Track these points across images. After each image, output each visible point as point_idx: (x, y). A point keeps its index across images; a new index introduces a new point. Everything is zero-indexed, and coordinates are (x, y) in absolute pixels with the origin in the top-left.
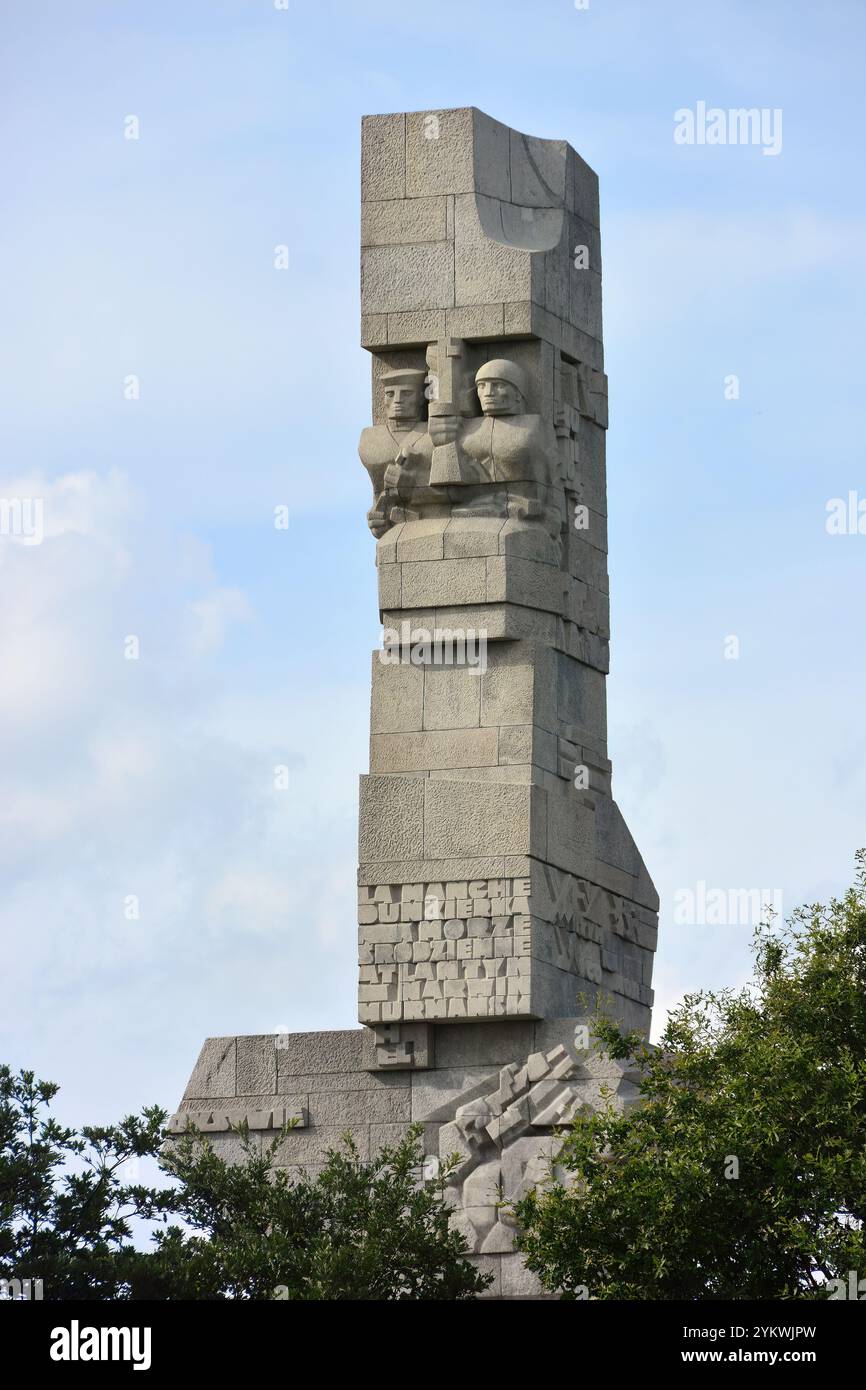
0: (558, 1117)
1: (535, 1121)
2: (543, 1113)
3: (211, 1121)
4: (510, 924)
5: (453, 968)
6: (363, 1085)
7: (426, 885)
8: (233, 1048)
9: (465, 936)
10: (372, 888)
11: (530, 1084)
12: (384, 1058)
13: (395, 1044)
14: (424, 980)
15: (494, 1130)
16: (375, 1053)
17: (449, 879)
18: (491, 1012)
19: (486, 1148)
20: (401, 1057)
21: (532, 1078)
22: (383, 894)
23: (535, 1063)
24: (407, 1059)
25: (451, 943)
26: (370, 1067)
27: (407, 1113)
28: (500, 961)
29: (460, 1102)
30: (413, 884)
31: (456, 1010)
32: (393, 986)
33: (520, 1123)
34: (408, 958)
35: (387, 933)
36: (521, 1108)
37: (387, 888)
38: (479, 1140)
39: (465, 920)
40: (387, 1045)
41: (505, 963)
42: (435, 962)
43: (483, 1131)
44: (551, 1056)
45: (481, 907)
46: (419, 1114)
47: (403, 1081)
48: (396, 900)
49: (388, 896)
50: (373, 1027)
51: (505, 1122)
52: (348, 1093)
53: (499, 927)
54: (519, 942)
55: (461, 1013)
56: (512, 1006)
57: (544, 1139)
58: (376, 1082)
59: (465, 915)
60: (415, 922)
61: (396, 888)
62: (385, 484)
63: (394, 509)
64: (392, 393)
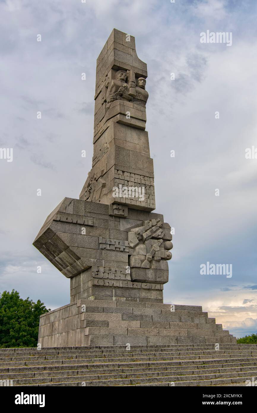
0: (159, 235)
1: (153, 235)
2: (155, 234)
3: (67, 219)
4: (150, 188)
6: (107, 218)
7: (131, 173)
8: (73, 201)
10: (118, 170)
11: (153, 226)
12: (116, 212)
13: (120, 209)
15: (145, 237)
16: (113, 211)
17: (136, 173)
19: (142, 240)
20: (121, 213)
24: (123, 214)
26: (112, 214)
27: (119, 228)
28: (148, 195)
30: (128, 172)
33: (150, 236)
35: (122, 182)
36: (151, 231)
37: (121, 171)
38: (140, 238)
39: (139, 184)
40: (118, 209)
41: (149, 196)
43: (142, 236)
45: (143, 182)
46: (122, 228)
47: (118, 220)
48: (123, 175)
49: (121, 173)
50: (113, 204)
51: (147, 234)
52: (104, 220)
53: (148, 187)
54: (152, 192)
55: (140, 205)
56: (152, 206)
57: (156, 241)
58: (111, 218)
59: (141, 183)
60: (128, 181)
61: (123, 172)
62: (119, 90)
63: (118, 96)
64: (123, 74)
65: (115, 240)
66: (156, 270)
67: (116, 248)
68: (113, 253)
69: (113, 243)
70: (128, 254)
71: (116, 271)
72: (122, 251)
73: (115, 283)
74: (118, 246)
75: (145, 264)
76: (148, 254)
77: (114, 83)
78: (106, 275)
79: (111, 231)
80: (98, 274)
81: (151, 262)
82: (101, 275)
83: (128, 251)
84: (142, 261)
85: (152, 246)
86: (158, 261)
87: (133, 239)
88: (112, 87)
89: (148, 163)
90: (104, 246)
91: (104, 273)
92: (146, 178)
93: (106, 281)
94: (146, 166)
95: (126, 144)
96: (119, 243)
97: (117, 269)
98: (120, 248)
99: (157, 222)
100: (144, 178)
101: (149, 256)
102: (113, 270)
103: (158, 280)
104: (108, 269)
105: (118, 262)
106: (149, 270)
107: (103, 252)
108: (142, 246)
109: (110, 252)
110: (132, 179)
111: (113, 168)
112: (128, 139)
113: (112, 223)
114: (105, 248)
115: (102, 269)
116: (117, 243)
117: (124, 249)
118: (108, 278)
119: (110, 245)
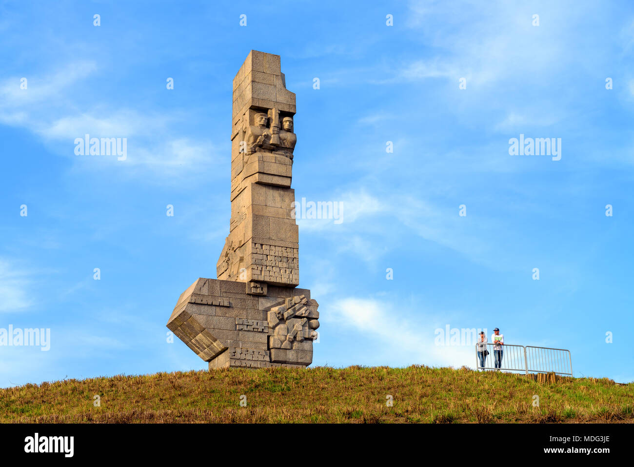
0: (303, 314)
1: (297, 314)
3: (202, 301)
4: (293, 260)
5: (278, 269)
6: (245, 298)
7: (270, 246)
8: (208, 281)
9: (281, 261)
10: (255, 244)
11: (295, 304)
12: (253, 291)
13: (258, 287)
14: (270, 271)
15: (286, 316)
16: (251, 289)
17: (277, 245)
18: (288, 283)
19: (282, 320)
20: (259, 291)
21: (296, 302)
22: (258, 246)
23: (296, 299)
24: (262, 292)
25: (277, 262)
26: (249, 293)
27: (258, 307)
28: (291, 269)
29: (273, 306)
30: (267, 245)
31: (278, 280)
32: (261, 271)
33: (292, 314)
34: (265, 264)
35: (260, 257)
36: (293, 310)
37: (260, 245)
38: (281, 317)
40: (256, 287)
42: (273, 267)
43: (283, 315)
44: (301, 298)
45: (285, 254)
46: (261, 308)
47: (257, 299)
48: (262, 248)
49: (260, 247)
50: (251, 281)
51: (288, 313)
52: (241, 299)
53: (290, 261)
54: (296, 265)
55: (280, 281)
56: (294, 282)
57: (299, 320)
58: (249, 297)
59: (281, 256)
60: (267, 255)
61: (262, 245)
62: (258, 141)
63: (257, 148)
64: (262, 118)
65: (253, 321)
66: (297, 351)
67: (254, 328)
68: (251, 334)
69: (251, 324)
70: (267, 334)
71: (253, 352)
72: (260, 332)
73: (252, 364)
74: (256, 327)
75: (286, 344)
76: (289, 334)
77: (251, 131)
78: (243, 356)
79: (249, 311)
80: (235, 355)
81: (292, 342)
82: (238, 356)
83: (267, 331)
84: (282, 342)
85: (294, 325)
86: (301, 341)
87: (272, 319)
88: (250, 137)
89: (292, 231)
90: (241, 327)
91: (241, 354)
92: (288, 250)
93: (243, 361)
94: (289, 235)
95: (266, 210)
96: (257, 323)
97: (255, 350)
98: (258, 329)
99: (302, 299)
100: (286, 250)
101: (290, 336)
102: (251, 350)
103: (299, 361)
104: (244, 350)
105: (257, 343)
106: (290, 350)
107: (240, 333)
108: (282, 326)
109: (248, 333)
110: (272, 253)
111: (250, 241)
112: (269, 204)
113: (250, 301)
114: (242, 329)
115: (239, 351)
116: (255, 324)
117: (263, 329)
118: (245, 359)
119: (247, 325)
